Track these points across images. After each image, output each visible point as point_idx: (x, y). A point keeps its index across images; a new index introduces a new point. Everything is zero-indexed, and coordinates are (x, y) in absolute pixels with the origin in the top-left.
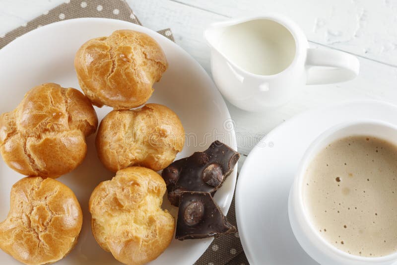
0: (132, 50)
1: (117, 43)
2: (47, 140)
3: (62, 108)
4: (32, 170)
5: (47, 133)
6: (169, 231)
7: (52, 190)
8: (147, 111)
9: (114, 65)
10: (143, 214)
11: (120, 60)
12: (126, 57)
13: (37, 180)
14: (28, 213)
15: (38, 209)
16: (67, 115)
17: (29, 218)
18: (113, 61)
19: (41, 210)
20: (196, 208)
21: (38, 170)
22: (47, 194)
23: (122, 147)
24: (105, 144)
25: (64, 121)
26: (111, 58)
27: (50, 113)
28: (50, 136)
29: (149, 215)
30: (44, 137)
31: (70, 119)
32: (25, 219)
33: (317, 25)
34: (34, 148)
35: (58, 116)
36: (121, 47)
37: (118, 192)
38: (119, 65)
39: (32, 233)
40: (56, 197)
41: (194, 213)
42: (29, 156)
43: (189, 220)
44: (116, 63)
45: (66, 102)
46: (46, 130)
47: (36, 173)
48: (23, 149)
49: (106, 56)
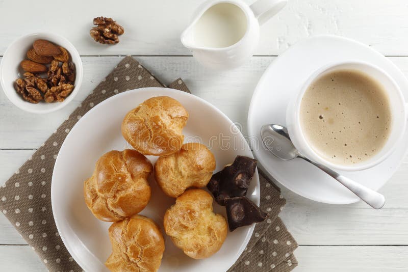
0: (161, 118)
1: (148, 113)
2: (121, 198)
3: (124, 170)
4: (118, 219)
5: (120, 192)
6: (225, 231)
7: (136, 229)
8: (184, 153)
9: (151, 132)
10: (203, 227)
11: (154, 127)
12: (157, 125)
13: (124, 224)
14: (125, 252)
15: (131, 248)
16: (129, 175)
17: (126, 255)
18: (150, 130)
19: (133, 248)
20: (238, 209)
21: (122, 217)
22: (134, 234)
23: (175, 185)
24: (163, 184)
25: (128, 179)
26: (147, 128)
27: (117, 179)
28: (122, 194)
29: (207, 226)
30: (119, 196)
31: (132, 176)
32: (125, 257)
33: (279, 42)
34: (114, 205)
35: (124, 178)
36: (151, 118)
37: (181, 219)
38: (154, 132)
39: (132, 265)
40: (141, 234)
41: (238, 213)
42: (112, 211)
43: (236, 218)
44: (152, 130)
45: (126, 165)
46: (118, 191)
47: (121, 219)
48: (106, 208)
49: (143, 127)
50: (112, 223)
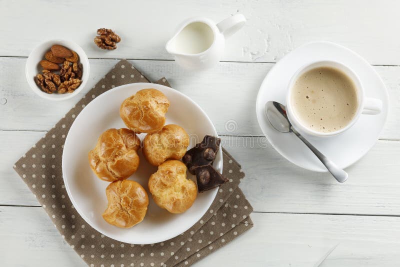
0: (150, 102)
1: (141, 99)
2: (118, 161)
3: (121, 142)
4: (114, 178)
5: (117, 157)
6: (194, 191)
7: (128, 186)
8: (166, 131)
9: (142, 113)
10: (178, 186)
11: (145, 109)
12: (147, 107)
13: (119, 183)
14: (119, 202)
15: (124, 199)
16: (124, 145)
17: (120, 204)
18: (141, 111)
19: (125, 198)
20: (205, 174)
21: (117, 177)
22: (126, 189)
23: (158, 154)
24: (148, 154)
25: (124, 148)
26: (140, 109)
27: (116, 146)
28: (119, 158)
29: (181, 185)
30: (116, 160)
31: (127, 147)
32: (118, 206)
33: (244, 51)
34: (112, 167)
35: (120, 147)
36: (143, 103)
37: (162, 178)
38: (145, 112)
39: (124, 212)
40: (131, 189)
41: (205, 177)
42: (111, 172)
43: (203, 181)
44: (143, 112)
45: (122, 137)
46: (116, 156)
47: (117, 179)
48: (107, 169)
49: (137, 109)
50: (110, 183)
